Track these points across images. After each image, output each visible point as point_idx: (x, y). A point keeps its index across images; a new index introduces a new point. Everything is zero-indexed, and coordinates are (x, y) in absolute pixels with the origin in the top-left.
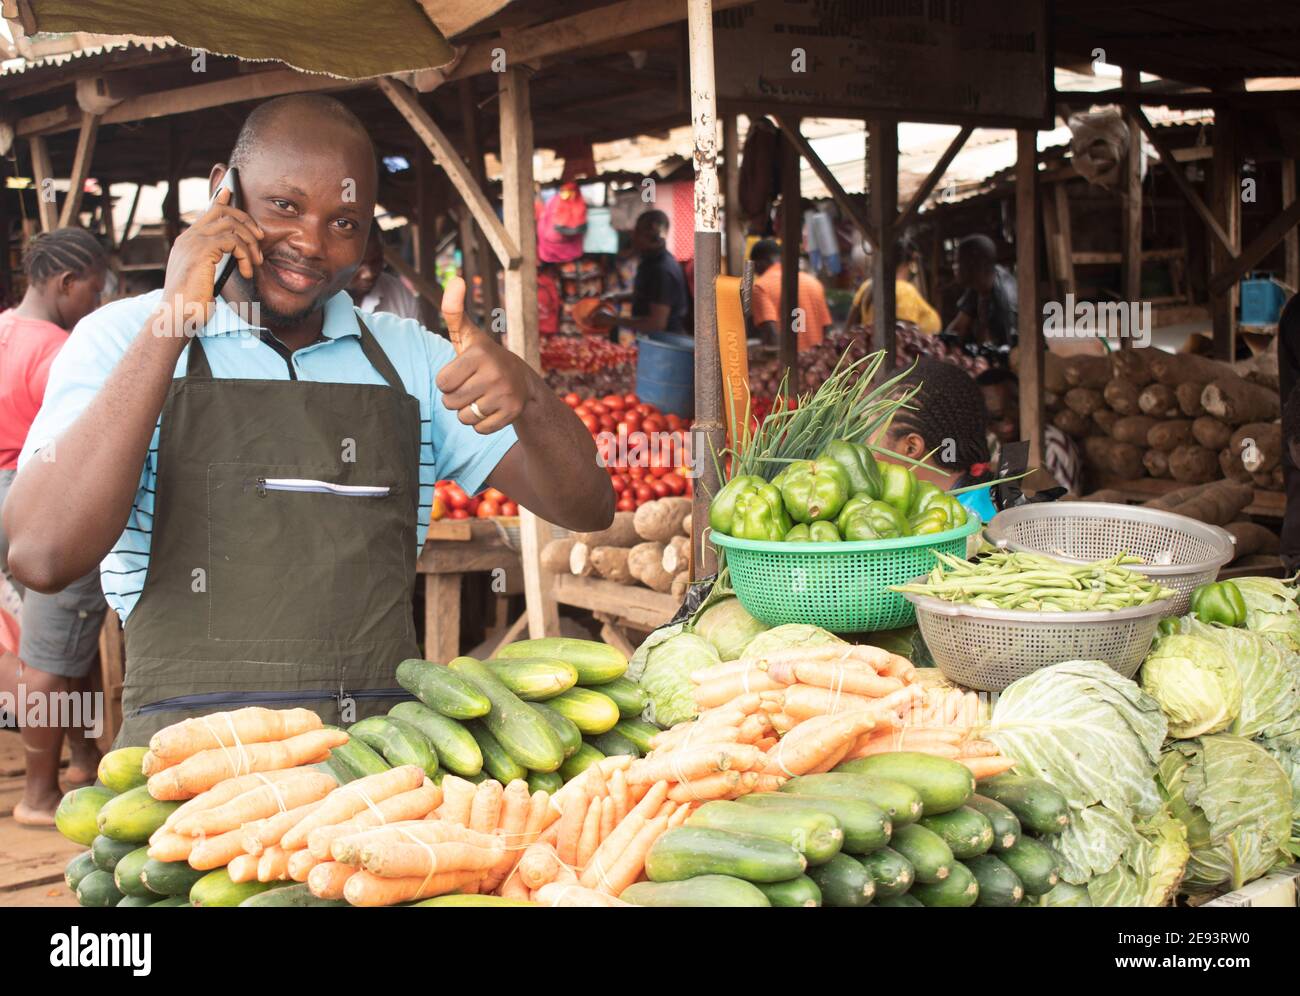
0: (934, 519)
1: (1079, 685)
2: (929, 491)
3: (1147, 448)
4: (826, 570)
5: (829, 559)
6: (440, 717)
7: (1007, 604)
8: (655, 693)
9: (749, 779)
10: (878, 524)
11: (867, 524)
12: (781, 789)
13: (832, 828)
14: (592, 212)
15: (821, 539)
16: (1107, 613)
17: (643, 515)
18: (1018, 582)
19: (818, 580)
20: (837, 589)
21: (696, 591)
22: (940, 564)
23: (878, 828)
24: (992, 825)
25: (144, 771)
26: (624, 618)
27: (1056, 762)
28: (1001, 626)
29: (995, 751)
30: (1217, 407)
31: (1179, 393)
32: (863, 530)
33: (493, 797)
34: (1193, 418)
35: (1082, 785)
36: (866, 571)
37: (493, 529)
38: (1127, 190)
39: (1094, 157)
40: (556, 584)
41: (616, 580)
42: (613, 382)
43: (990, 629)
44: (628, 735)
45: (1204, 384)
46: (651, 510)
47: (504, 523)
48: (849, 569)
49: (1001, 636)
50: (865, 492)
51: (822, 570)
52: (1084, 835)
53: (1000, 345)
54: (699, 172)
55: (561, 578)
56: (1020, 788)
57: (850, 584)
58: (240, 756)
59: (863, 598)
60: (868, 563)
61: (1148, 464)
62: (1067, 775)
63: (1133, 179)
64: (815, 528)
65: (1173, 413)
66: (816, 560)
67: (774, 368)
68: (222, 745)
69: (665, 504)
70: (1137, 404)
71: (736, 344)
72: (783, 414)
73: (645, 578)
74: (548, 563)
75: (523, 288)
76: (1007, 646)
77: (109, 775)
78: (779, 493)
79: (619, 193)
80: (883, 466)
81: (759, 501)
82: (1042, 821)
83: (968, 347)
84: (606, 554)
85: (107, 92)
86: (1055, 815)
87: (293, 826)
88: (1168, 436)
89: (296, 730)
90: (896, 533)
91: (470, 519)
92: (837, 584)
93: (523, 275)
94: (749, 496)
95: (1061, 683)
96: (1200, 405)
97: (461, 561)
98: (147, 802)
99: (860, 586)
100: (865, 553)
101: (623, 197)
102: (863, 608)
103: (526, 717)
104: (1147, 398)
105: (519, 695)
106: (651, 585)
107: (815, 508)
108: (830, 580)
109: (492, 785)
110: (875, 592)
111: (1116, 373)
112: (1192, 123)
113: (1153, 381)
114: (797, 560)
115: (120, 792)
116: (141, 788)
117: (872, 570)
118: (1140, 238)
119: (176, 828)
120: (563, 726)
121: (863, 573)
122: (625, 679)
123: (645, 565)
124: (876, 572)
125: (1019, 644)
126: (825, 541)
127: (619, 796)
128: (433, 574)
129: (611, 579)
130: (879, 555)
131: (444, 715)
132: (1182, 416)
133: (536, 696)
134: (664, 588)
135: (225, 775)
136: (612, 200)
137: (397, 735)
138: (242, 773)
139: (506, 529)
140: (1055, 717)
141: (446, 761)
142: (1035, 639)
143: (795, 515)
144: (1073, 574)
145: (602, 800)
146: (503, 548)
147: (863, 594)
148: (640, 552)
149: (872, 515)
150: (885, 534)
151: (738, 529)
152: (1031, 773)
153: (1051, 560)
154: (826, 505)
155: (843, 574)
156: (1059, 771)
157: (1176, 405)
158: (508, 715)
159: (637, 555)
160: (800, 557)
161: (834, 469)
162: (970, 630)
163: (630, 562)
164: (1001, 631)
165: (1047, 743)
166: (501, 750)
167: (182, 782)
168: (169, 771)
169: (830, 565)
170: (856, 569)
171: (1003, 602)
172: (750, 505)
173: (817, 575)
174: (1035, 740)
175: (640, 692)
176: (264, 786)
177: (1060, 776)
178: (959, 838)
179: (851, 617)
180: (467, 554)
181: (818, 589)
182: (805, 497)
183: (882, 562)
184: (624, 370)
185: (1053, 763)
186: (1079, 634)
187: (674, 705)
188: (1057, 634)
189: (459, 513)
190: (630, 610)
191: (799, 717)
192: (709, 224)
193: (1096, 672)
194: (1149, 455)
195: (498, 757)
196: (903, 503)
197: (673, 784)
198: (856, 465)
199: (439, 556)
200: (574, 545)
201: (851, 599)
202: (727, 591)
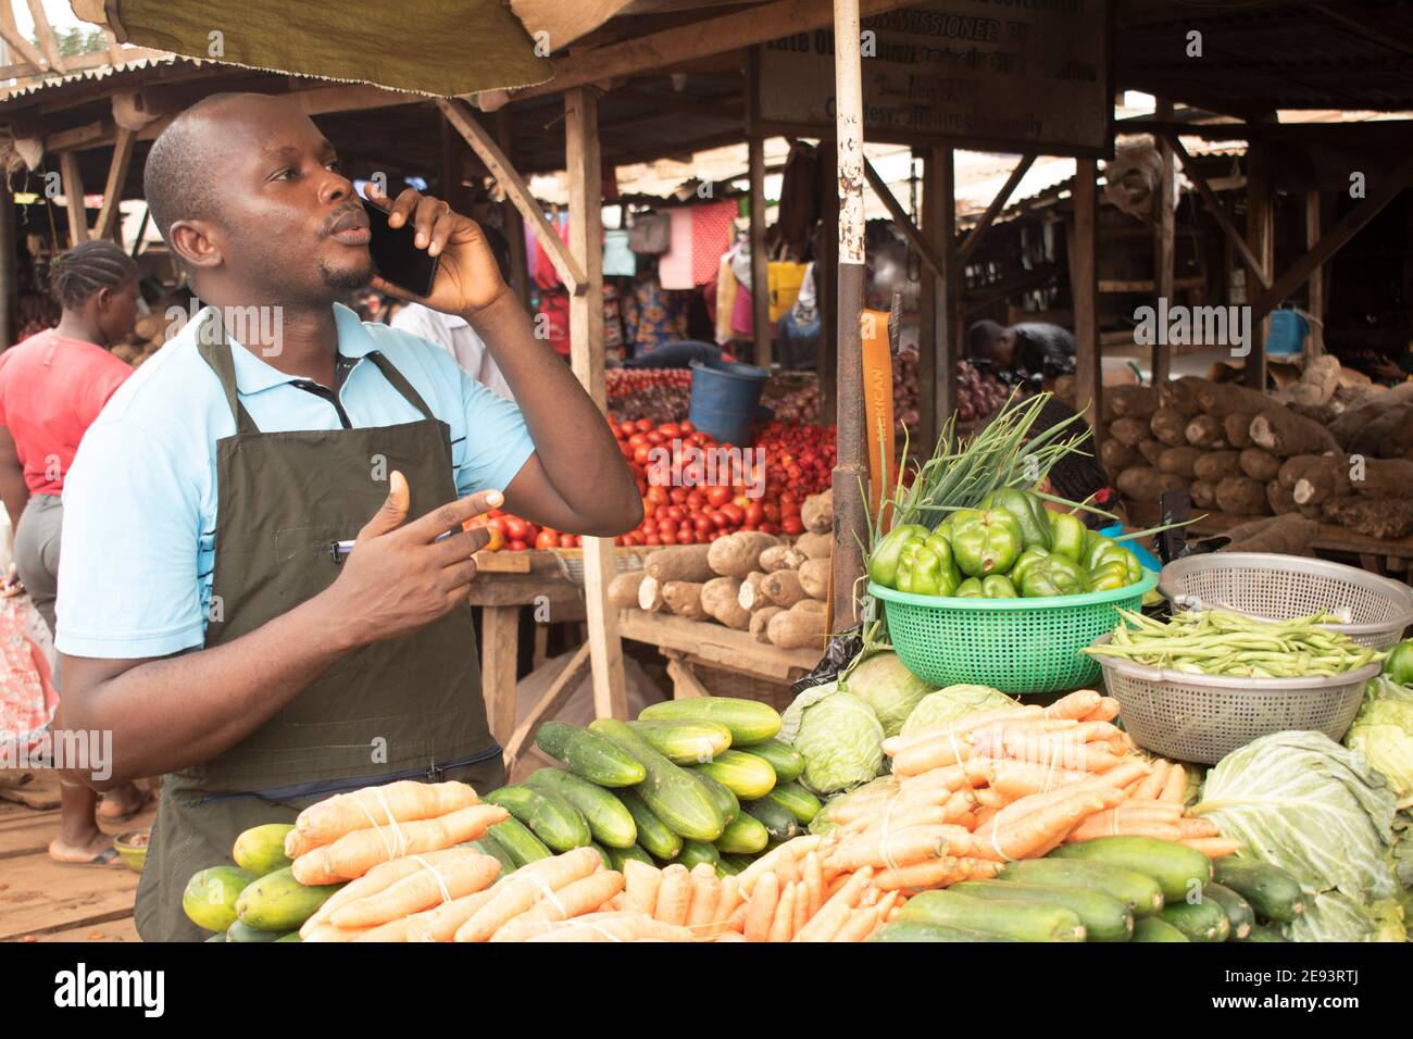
0: (1113, 574)
1: (1304, 760)
2: (1102, 542)
3: (1193, 479)
4: (1002, 627)
5: (1006, 617)
6: (588, 785)
7: (1216, 669)
8: (812, 756)
9: (965, 865)
10: (1059, 579)
11: (1046, 578)
12: (998, 876)
13: (1075, 926)
14: (609, 234)
15: (996, 596)
16: (1321, 679)
17: (717, 550)
18: (1222, 644)
19: (993, 639)
20: (1014, 648)
21: (839, 644)
22: (1123, 623)
23: (1120, 923)
24: (1227, 915)
25: (287, 853)
26: (695, 655)
27: (1284, 844)
28: (1208, 692)
29: (1214, 831)
30: (1266, 438)
31: (1227, 424)
32: (1042, 585)
33: (683, 885)
34: (1240, 450)
35: (1315, 869)
36: (1045, 629)
37: (553, 561)
38: (1160, 220)
39: (1128, 186)
40: (622, 619)
41: (688, 616)
42: (643, 406)
43: (1195, 696)
44: (782, 802)
45: (1252, 416)
46: (725, 544)
47: (563, 555)
48: (1028, 627)
49: (1207, 703)
50: (1037, 543)
51: (999, 628)
52: (1318, 923)
53: (1033, 373)
54: (845, 200)
55: (627, 613)
56: (1249, 872)
57: (1028, 643)
58: (396, 836)
59: (1042, 658)
60: (1048, 621)
61: (1195, 495)
62: (1297, 857)
63: (1166, 207)
64: (990, 582)
65: (1219, 444)
66: (992, 617)
67: (809, 394)
68: (376, 825)
69: (739, 538)
70: (1184, 435)
71: (881, 383)
72: (946, 458)
73: (719, 614)
74: (616, 598)
75: (589, 315)
76: (1213, 714)
77: (247, 856)
78: (950, 546)
79: (636, 216)
80: (1052, 515)
81: (927, 553)
82: (1276, 910)
83: (1001, 375)
84: (678, 589)
85: (145, 107)
86: (1290, 903)
87: (466, 920)
88: (1214, 468)
89: (451, 806)
90: (1077, 589)
91: (530, 550)
92: (1014, 643)
93: (589, 302)
94: (916, 547)
95: (1284, 756)
96: (1248, 436)
97: (519, 594)
98: (292, 887)
99: (1038, 645)
100: (1045, 611)
101: (642, 219)
102: (1040, 668)
103: (683, 783)
104: (1194, 429)
105: (673, 760)
106: (725, 621)
107: (989, 562)
108: (1007, 638)
109: (680, 871)
110: (1053, 652)
111: (1162, 403)
112: (1218, 154)
113: (1201, 411)
114: (972, 617)
115: (258, 876)
116: (285, 870)
117: (1052, 628)
118: (1172, 268)
119: (332, 919)
120: (720, 793)
121: (1042, 632)
122: (777, 741)
123: (720, 601)
124: (1055, 631)
125: (1227, 712)
126: (1001, 597)
127: (813, 881)
128: (492, 607)
129: (683, 614)
130: (1059, 612)
131: (594, 783)
132: (1229, 447)
133: (687, 761)
134: (738, 624)
135: (381, 859)
136: (630, 222)
137: (545, 805)
138: (398, 856)
139: (566, 560)
140: (1280, 794)
141: (597, 833)
142: (1245, 707)
143: (966, 568)
144: (1280, 636)
145: (796, 885)
146: (563, 580)
147: (1040, 652)
148: (715, 587)
149: (1053, 570)
150: (1066, 590)
151: (905, 582)
152: (1255, 854)
153: (1249, 620)
154: (1000, 559)
155: (1021, 632)
156: (1288, 852)
157: (1223, 435)
158: (663, 780)
159: (710, 591)
160: (975, 614)
161: (1008, 519)
162: (1171, 696)
163: (704, 598)
164: (1207, 697)
165: (1273, 822)
166: (654, 821)
167: (334, 867)
168: (316, 852)
169: (1006, 622)
170: (1035, 627)
171: (1208, 667)
172: (917, 557)
173: (993, 633)
174: (1260, 819)
175: (796, 756)
176: (423, 871)
177: (1289, 858)
178: (1194, 929)
179: (1027, 678)
180: (526, 587)
181: (994, 649)
182: (979, 549)
183: (1062, 620)
184: (653, 394)
185: (1281, 844)
186: (1293, 701)
187: (832, 769)
188: (1268, 701)
189: (517, 545)
190: (701, 647)
191: (1011, 796)
192: (855, 256)
193: (1320, 745)
194: (1195, 486)
195: (651, 828)
196: (1075, 555)
197: (878, 870)
198: (1027, 515)
199: (497, 589)
200: (643, 579)
201: (1028, 658)
202: (881, 646)
